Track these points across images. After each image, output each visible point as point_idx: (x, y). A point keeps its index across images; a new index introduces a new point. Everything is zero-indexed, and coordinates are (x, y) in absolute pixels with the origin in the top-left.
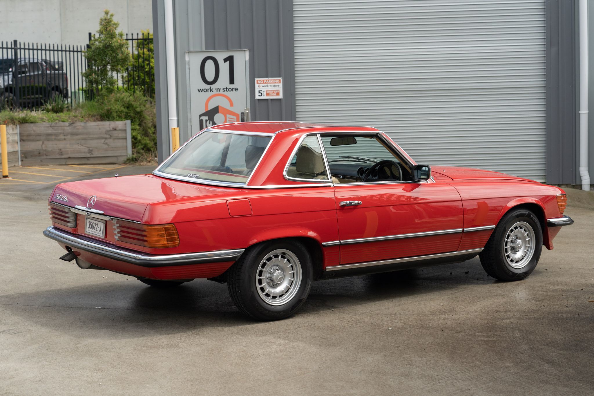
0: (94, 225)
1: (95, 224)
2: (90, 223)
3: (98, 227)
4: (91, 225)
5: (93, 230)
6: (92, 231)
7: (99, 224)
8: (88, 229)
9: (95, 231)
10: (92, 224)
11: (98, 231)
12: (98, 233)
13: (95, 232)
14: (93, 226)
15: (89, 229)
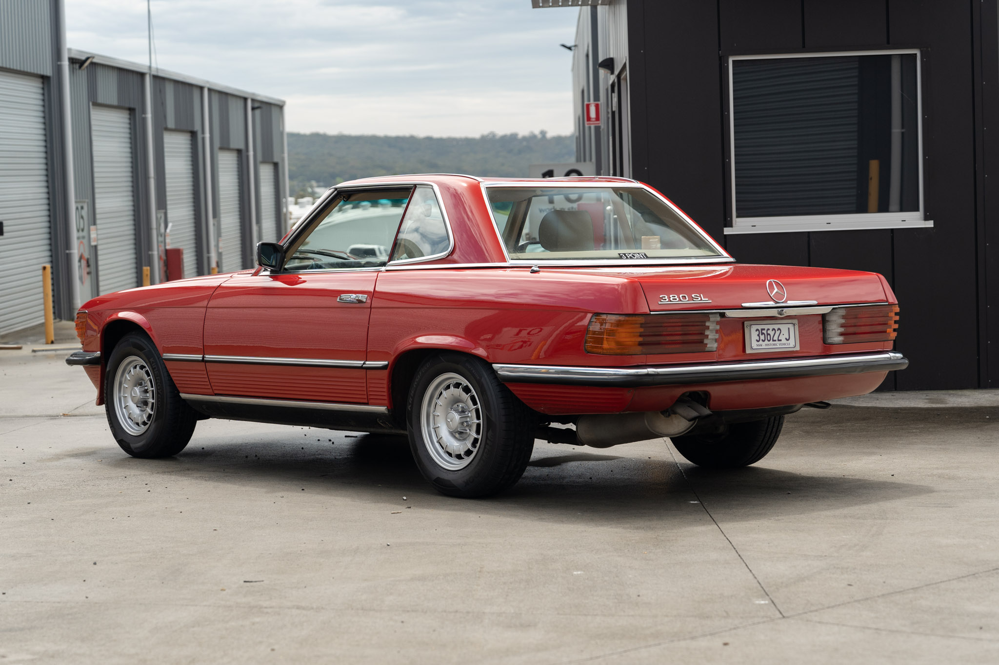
0: (772, 333)
1: (774, 329)
2: (761, 332)
3: (781, 334)
4: (763, 334)
5: (771, 342)
6: (766, 345)
7: (785, 328)
8: (754, 344)
9: (777, 342)
10: (765, 332)
11: (784, 341)
12: (785, 344)
13: (774, 345)
14: (768, 334)
15: (758, 343)
